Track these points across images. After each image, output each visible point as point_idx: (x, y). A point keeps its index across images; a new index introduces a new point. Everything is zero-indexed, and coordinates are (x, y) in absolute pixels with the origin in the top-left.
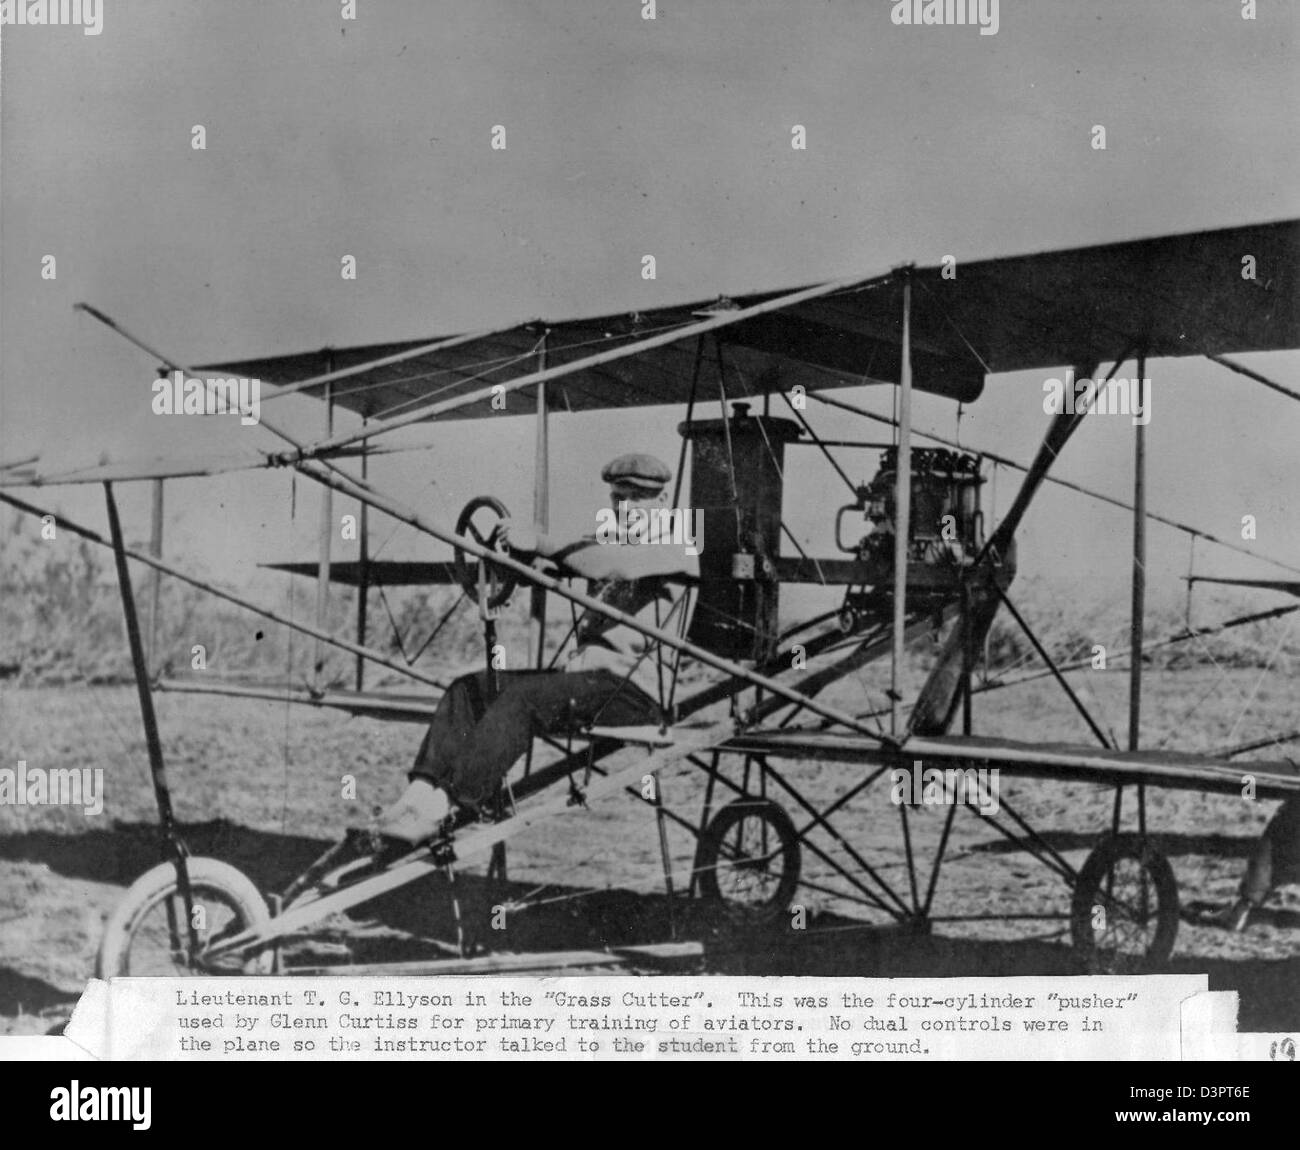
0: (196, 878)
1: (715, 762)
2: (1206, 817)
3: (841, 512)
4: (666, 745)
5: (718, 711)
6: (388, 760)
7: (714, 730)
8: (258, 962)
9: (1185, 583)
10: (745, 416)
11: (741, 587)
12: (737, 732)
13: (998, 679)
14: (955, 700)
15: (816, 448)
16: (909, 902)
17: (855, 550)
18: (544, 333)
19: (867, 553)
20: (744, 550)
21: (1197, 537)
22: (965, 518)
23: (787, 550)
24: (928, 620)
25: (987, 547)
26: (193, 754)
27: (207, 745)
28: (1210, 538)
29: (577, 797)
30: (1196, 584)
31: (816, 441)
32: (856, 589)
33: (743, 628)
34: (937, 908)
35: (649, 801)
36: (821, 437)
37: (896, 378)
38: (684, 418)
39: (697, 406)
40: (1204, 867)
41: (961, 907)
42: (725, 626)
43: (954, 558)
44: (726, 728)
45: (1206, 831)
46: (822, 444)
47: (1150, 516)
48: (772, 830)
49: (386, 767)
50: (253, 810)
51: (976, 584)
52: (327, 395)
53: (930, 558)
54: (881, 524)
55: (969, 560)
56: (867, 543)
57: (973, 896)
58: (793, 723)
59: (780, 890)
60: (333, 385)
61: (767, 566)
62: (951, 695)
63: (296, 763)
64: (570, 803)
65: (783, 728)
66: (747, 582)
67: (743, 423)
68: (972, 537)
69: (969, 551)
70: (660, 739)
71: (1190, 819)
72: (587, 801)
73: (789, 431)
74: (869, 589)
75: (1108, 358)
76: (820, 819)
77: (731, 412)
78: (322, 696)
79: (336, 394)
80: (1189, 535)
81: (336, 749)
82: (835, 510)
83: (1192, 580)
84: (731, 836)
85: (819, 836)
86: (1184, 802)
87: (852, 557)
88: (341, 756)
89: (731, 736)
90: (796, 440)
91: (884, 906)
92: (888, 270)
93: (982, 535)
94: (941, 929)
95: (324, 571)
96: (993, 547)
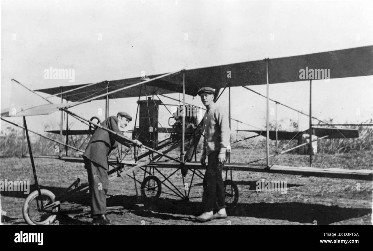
0: (43, 193)
1: (146, 169)
2: (240, 177)
3: (170, 118)
4: (136, 165)
5: (146, 158)
6: (69, 171)
7: (146, 162)
8: (55, 209)
9: (236, 131)
10: (151, 100)
11: (151, 133)
12: (150, 162)
13: (200, 151)
14: (193, 155)
15: (163, 106)
16: (184, 195)
17: (173, 126)
18: (108, 83)
19: (175, 126)
20: (151, 126)
21: (239, 122)
22: (194, 119)
23: (159, 126)
24: (188, 139)
25: (199, 125)
26: (26, 171)
27: (29, 169)
28: (241, 122)
29: (119, 175)
30: (238, 131)
31: (163, 104)
32: (173, 134)
33: (151, 141)
34: (190, 196)
35: (132, 178)
36: (164, 104)
37: (182, 92)
38: (138, 100)
39: (141, 97)
40: (241, 187)
41: (194, 196)
42: (148, 141)
43: (192, 127)
44: (148, 161)
45: (241, 180)
46: (165, 105)
47: (231, 119)
48: (155, 182)
49: (68, 173)
50: (42, 182)
51: (197, 132)
52: (61, 97)
53: (188, 127)
54: (178, 121)
55: (195, 128)
56: (175, 124)
57: (196, 194)
58: (159, 161)
59: (157, 194)
60: (62, 95)
61: (156, 129)
62: (192, 154)
63: (49, 172)
64: (117, 177)
65: (158, 161)
66: (151, 132)
67: (150, 101)
68: (196, 123)
69: (195, 126)
70: (135, 164)
71: (237, 178)
72: (121, 176)
73: (160, 102)
74: (175, 134)
75: (223, 87)
76: (166, 179)
77: (148, 99)
78: (61, 157)
79: (63, 97)
80: (237, 122)
81: (57, 169)
82: (169, 118)
83: (237, 131)
84: (147, 183)
85: (166, 182)
86: (235, 175)
87: (172, 127)
88: (58, 170)
89: (149, 163)
90: (161, 104)
91: (179, 196)
92: (180, 70)
93: (198, 122)
94: (190, 200)
95: (61, 133)
96: (200, 125)
